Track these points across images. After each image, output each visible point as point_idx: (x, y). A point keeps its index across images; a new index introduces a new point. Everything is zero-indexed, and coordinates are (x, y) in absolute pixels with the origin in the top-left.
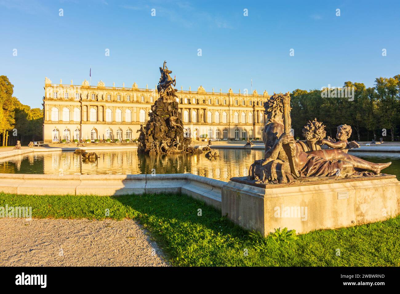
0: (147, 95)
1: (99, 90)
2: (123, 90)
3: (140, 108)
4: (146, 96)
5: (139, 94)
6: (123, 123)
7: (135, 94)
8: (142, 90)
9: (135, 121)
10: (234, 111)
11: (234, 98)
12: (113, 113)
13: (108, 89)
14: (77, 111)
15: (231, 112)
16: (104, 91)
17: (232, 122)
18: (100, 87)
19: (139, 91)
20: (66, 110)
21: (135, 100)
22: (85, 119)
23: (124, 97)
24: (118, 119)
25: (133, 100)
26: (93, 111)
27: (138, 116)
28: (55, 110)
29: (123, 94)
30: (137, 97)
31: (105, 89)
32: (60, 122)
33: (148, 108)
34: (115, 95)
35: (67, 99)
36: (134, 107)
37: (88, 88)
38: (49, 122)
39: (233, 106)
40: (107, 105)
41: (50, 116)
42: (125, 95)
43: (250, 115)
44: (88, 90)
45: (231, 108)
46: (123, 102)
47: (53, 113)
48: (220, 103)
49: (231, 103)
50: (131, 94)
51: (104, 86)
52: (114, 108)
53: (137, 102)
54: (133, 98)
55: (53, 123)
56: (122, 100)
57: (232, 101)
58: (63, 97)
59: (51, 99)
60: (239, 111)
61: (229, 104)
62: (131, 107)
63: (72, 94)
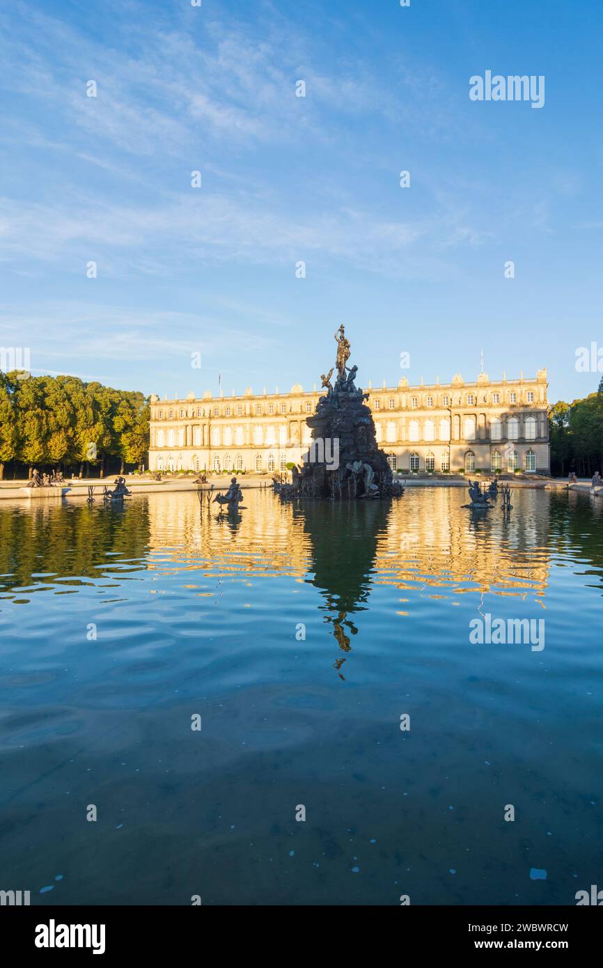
0: (265, 404)
1: (204, 404)
2: (235, 400)
3: (255, 425)
4: (263, 405)
5: (254, 403)
6: (234, 447)
7: (248, 404)
8: (257, 397)
9: (247, 443)
10: (408, 419)
11: (410, 395)
12: (222, 433)
13: (215, 401)
14: (182, 432)
15: (403, 421)
16: (210, 403)
17: (404, 439)
18: (206, 399)
19: (253, 399)
20: (171, 432)
21: (248, 412)
22: (189, 443)
23: (233, 409)
24: (228, 443)
25: (245, 413)
26: (198, 431)
27: (251, 439)
28: (161, 432)
29: (233, 405)
30: (251, 408)
31: (211, 401)
32: (166, 448)
33: (265, 423)
34: (224, 406)
35: (172, 418)
36: (246, 423)
37: (194, 402)
38: (155, 449)
39: (407, 409)
40: (213, 422)
41: (155, 441)
42: (235, 405)
43: (445, 424)
44: (193, 404)
45: (402, 414)
46: (234, 417)
47: (157, 437)
48: (382, 407)
49: (404, 405)
50: (243, 404)
51: (210, 397)
52: (222, 426)
53: (251, 416)
54: (245, 409)
56: (231, 414)
57: (404, 399)
58: (167, 416)
59: (156, 420)
60: (419, 418)
61: (400, 407)
62: (243, 424)
63: (176, 412)
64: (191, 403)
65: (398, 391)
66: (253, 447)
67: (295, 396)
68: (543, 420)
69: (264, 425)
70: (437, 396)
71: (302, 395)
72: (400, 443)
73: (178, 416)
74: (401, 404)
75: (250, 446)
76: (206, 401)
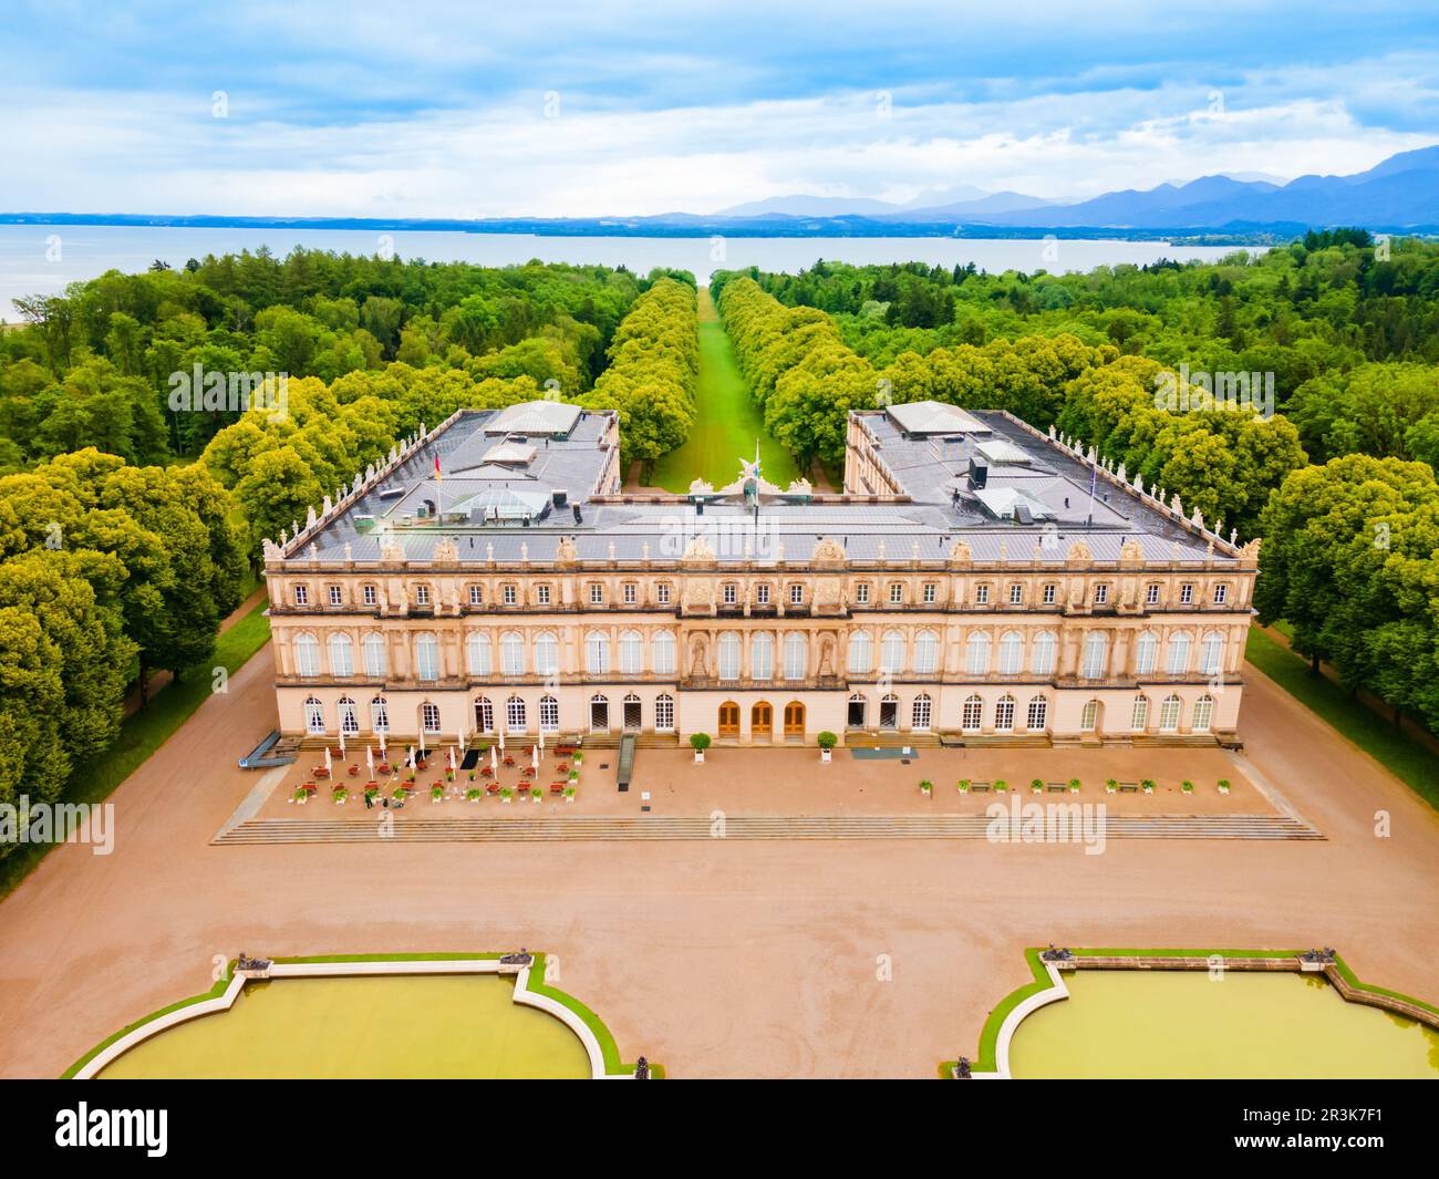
0: (613, 584)
1: (439, 576)
2: (528, 571)
3: (587, 627)
4: (608, 584)
5: (584, 580)
6: (533, 681)
7: (567, 583)
8: (591, 564)
9: (570, 672)
10: (967, 632)
11: (972, 580)
12: (496, 646)
13: (469, 571)
15: (954, 634)
16: (457, 575)
17: (953, 670)
18: (441, 563)
19: (581, 570)
20: (339, 644)
21: (568, 599)
23: (526, 592)
25: (561, 602)
26: (424, 642)
27: (581, 660)
28: (306, 644)
29: (524, 583)
30: (576, 590)
31: (460, 572)
33: (616, 628)
34: (496, 585)
35: (339, 609)
36: (564, 627)
37: (403, 566)
38: (292, 681)
39: (965, 610)
41: (292, 663)
42: (531, 585)
43: (1045, 642)
44: (403, 573)
45: (952, 619)
46: (527, 611)
47: (297, 651)
48: (906, 600)
49: (959, 599)
50: (553, 581)
51: (456, 558)
52: (494, 632)
53: (578, 610)
54: (561, 593)
55: (299, 684)
56: (521, 604)
57: (961, 589)
58: (324, 600)
59: (289, 612)
60: (990, 628)
61: (949, 603)
62: (555, 627)
63: (351, 590)
64: (398, 573)
65: (946, 570)
66: (584, 678)
67: (696, 570)
68: (1238, 639)
69: (614, 629)
70: (1035, 586)
71: (715, 569)
72: (946, 678)
73: (358, 600)
74: (951, 594)
75: (577, 679)
76: (441, 570)
